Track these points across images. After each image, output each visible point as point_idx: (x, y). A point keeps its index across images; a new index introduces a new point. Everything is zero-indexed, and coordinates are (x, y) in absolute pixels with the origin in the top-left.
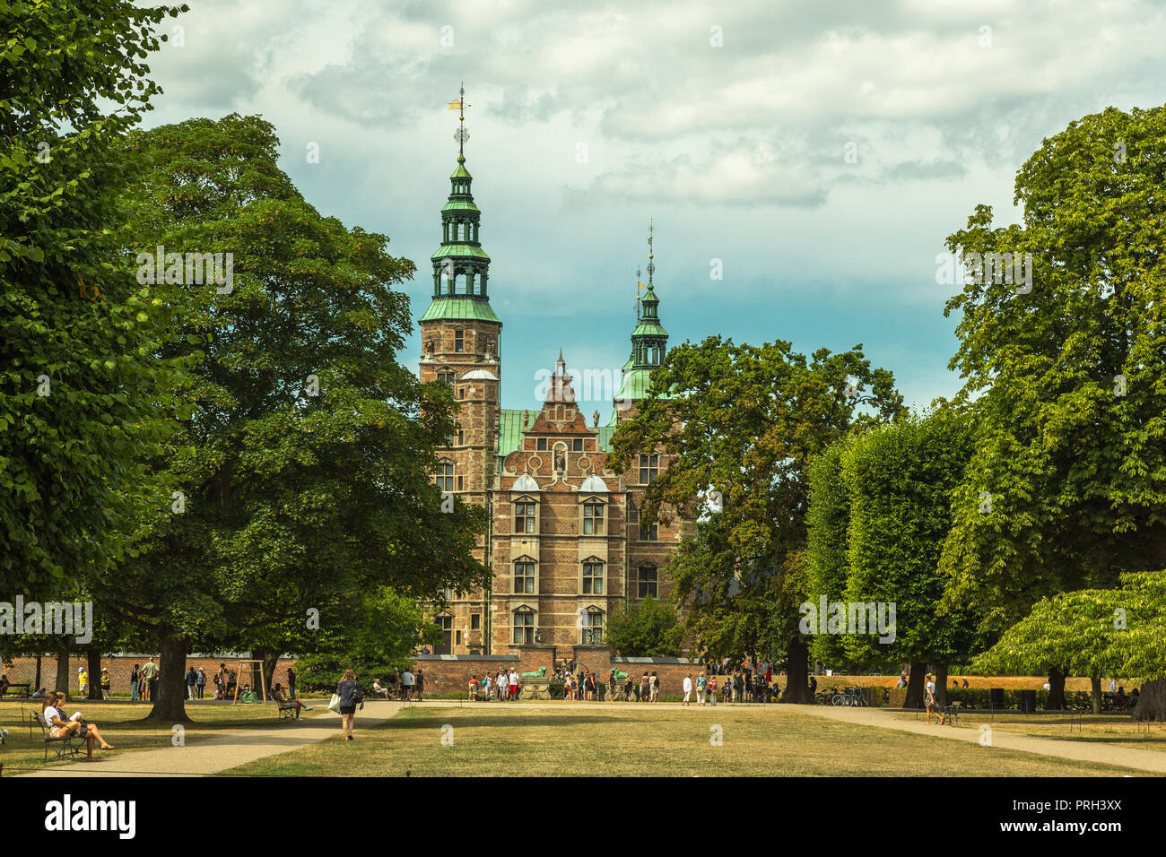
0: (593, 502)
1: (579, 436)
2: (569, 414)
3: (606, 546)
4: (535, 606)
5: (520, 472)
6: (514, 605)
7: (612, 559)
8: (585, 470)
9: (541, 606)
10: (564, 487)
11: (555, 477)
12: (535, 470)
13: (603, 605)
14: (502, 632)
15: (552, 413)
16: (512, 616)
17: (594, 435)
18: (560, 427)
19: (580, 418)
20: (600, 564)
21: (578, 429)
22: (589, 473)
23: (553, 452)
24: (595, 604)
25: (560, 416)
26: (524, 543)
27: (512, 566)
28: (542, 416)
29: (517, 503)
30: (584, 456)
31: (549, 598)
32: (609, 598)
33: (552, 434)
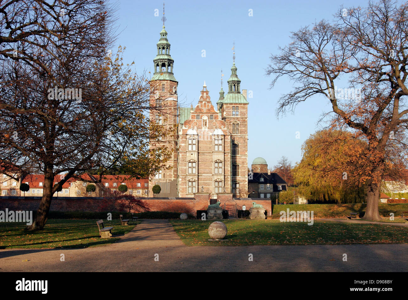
1: (212, 114)
2: (208, 106)
3: (223, 155)
4: (196, 179)
5: (189, 128)
6: (188, 179)
7: (225, 160)
12: (196, 127)
13: (222, 178)
15: (202, 105)
17: (218, 113)
18: (205, 110)
19: (212, 107)
20: (221, 162)
22: (216, 128)
23: (202, 120)
24: (219, 178)
25: (205, 106)
26: (192, 154)
27: (187, 163)
28: (198, 107)
30: (214, 121)
31: (201, 176)
32: (225, 175)
33: (202, 113)
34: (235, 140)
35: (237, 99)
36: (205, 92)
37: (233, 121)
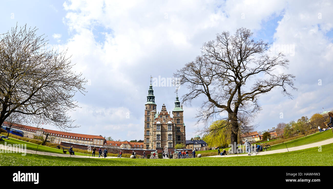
0: (169, 125)
2: (165, 112)
3: (172, 132)
4: (160, 142)
5: (157, 121)
6: (156, 142)
7: (173, 134)
9: (161, 142)
10: (165, 123)
11: (163, 122)
12: (160, 121)
13: (172, 142)
14: (155, 146)
15: (162, 112)
16: (156, 144)
17: (169, 115)
19: (167, 112)
20: (171, 135)
21: (167, 114)
22: (169, 121)
23: (163, 118)
26: (158, 132)
27: (156, 136)
28: (161, 112)
29: (157, 126)
30: (168, 118)
31: (163, 141)
32: (173, 140)
33: (163, 115)
34: (178, 126)
35: (178, 109)
36: (164, 106)
37: (177, 118)
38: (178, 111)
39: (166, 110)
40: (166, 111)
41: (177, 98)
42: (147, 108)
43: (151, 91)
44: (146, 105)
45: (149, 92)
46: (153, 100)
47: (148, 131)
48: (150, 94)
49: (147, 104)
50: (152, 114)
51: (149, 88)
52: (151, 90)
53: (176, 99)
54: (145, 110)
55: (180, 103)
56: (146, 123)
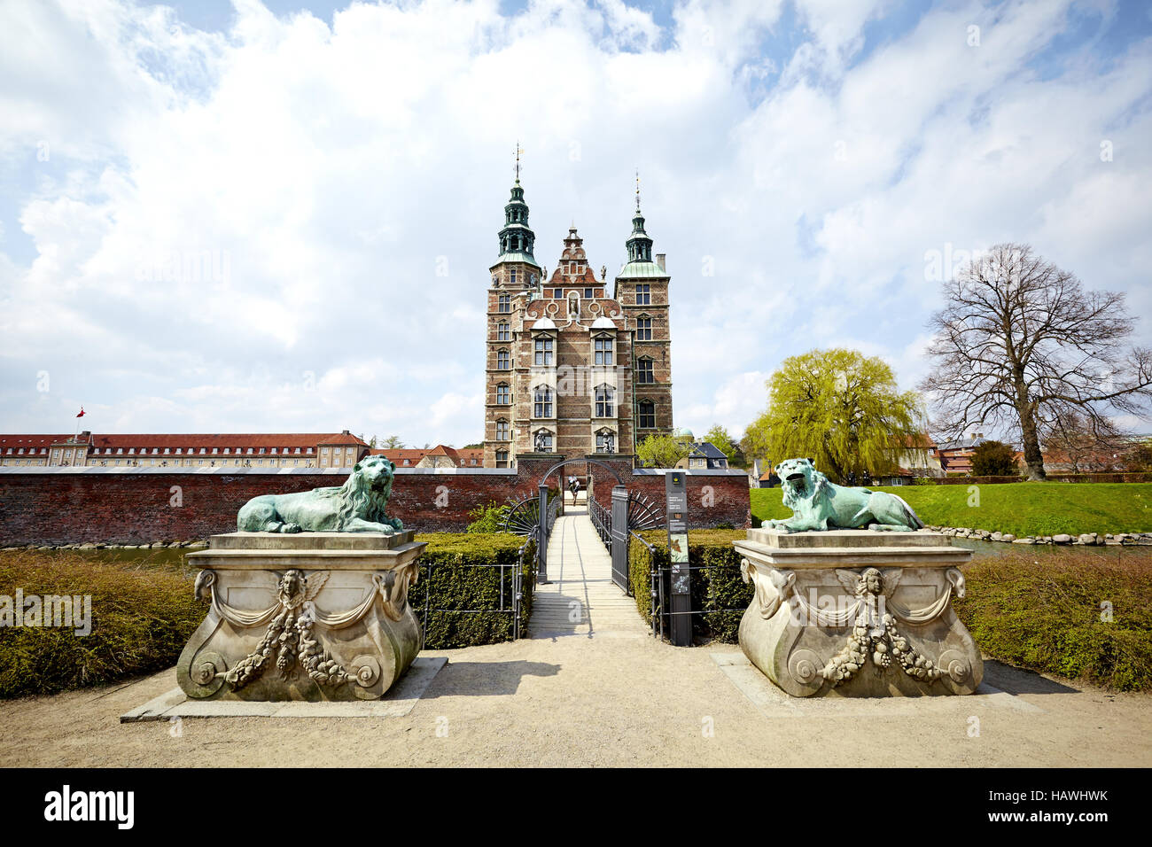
1: (590, 286)
2: (580, 269)
4: (553, 429)
8: (595, 314)
9: (558, 429)
10: (578, 328)
11: (570, 319)
12: (553, 314)
13: (614, 426)
15: (566, 270)
17: (602, 285)
18: (573, 279)
19: (589, 271)
21: (588, 281)
23: (568, 299)
24: (607, 426)
25: (573, 271)
27: (533, 394)
28: (557, 271)
29: (536, 338)
30: (594, 302)
31: (566, 422)
32: (619, 421)
33: (569, 285)
34: (644, 353)
35: (645, 271)
36: (573, 242)
37: (638, 313)
38: (645, 275)
39: (583, 262)
40: (584, 267)
41: (639, 221)
42: (497, 283)
43: (518, 211)
44: (492, 269)
45: (508, 215)
46: (527, 250)
47: (504, 385)
48: (514, 222)
49: (500, 265)
50: (518, 307)
51: (510, 196)
52: (519, 202)
53: (632, 227)
54: (490, 291)
55: (651, 242)
56: (493, 349)
